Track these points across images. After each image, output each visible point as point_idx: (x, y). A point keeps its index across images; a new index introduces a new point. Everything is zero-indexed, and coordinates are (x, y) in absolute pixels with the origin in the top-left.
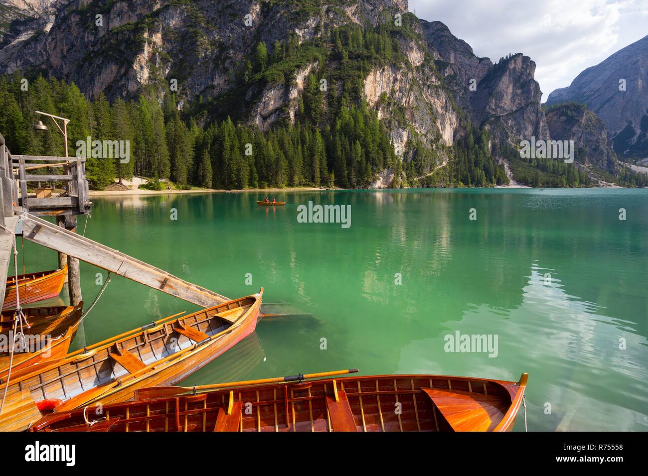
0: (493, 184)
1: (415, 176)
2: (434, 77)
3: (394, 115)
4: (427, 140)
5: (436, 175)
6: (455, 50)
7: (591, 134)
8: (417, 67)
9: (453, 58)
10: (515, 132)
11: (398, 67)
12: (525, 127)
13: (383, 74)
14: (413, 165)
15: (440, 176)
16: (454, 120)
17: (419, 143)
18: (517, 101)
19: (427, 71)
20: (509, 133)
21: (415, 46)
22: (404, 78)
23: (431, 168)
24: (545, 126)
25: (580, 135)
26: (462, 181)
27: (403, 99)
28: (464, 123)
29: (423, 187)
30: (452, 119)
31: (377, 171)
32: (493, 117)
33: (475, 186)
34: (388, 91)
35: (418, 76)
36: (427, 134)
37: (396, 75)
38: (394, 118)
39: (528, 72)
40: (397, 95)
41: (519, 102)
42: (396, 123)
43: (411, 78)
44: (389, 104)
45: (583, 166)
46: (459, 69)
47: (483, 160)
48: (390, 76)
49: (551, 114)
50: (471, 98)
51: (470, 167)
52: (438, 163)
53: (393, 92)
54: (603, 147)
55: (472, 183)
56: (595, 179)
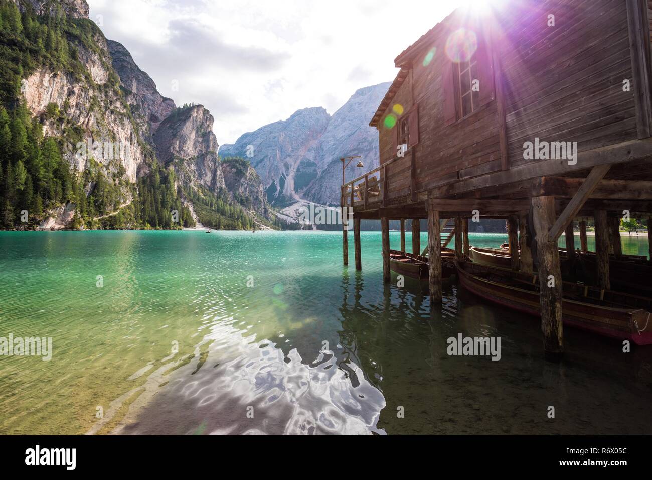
0: (180, 226)
1: (95, 215)
2: (118, 103)
3: (68, 135)
4: (108, 173)
5: (122, 216)
6: (139, 81)
7: (253, 186)
8: (100, 86)
9: (136, 88)
10: (196, 176)
11: (76, 79)
12: (205, 172)
13: (54, 80)
14: (92, 202)
15: (126, 216)
16: (138, 155)
17: (99, 176)
18: (199, 148)
19: (111, 94)
20: (192, 177)
21: (98, 61)
22: (83, 94)
23: (115, 206)
24: (221, 175)
25: (246, 186)
26: (149, 223)
27: (81, 118)
28: (149, 160)
29: (105, 229)
30: (136, 154)
31: (51, 206)
32: (177, 159)
33: (163, 228)
34: (60, 102)
35: (101, 96)
36: (109, 165)
37: (73, 88)
38: (67, 140)
39: (208, 123)
40: (72, 111)
41: (200, 149)
42: (71, 147)
43: (91, 96)
44: (61, 120)
45: (249, 212)
46: (142, 102)
47: (171, 202)
48: (63, 86)
49: (224, 165)
50: (154, 134)
51: (157, 208)
52: (122, 201)
53: (66, 106)
54: (261, 198)
55: (160, 226)
56: (258, 223)
